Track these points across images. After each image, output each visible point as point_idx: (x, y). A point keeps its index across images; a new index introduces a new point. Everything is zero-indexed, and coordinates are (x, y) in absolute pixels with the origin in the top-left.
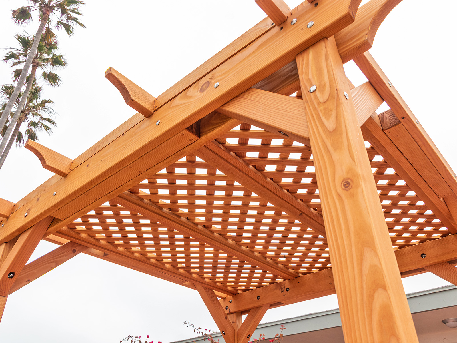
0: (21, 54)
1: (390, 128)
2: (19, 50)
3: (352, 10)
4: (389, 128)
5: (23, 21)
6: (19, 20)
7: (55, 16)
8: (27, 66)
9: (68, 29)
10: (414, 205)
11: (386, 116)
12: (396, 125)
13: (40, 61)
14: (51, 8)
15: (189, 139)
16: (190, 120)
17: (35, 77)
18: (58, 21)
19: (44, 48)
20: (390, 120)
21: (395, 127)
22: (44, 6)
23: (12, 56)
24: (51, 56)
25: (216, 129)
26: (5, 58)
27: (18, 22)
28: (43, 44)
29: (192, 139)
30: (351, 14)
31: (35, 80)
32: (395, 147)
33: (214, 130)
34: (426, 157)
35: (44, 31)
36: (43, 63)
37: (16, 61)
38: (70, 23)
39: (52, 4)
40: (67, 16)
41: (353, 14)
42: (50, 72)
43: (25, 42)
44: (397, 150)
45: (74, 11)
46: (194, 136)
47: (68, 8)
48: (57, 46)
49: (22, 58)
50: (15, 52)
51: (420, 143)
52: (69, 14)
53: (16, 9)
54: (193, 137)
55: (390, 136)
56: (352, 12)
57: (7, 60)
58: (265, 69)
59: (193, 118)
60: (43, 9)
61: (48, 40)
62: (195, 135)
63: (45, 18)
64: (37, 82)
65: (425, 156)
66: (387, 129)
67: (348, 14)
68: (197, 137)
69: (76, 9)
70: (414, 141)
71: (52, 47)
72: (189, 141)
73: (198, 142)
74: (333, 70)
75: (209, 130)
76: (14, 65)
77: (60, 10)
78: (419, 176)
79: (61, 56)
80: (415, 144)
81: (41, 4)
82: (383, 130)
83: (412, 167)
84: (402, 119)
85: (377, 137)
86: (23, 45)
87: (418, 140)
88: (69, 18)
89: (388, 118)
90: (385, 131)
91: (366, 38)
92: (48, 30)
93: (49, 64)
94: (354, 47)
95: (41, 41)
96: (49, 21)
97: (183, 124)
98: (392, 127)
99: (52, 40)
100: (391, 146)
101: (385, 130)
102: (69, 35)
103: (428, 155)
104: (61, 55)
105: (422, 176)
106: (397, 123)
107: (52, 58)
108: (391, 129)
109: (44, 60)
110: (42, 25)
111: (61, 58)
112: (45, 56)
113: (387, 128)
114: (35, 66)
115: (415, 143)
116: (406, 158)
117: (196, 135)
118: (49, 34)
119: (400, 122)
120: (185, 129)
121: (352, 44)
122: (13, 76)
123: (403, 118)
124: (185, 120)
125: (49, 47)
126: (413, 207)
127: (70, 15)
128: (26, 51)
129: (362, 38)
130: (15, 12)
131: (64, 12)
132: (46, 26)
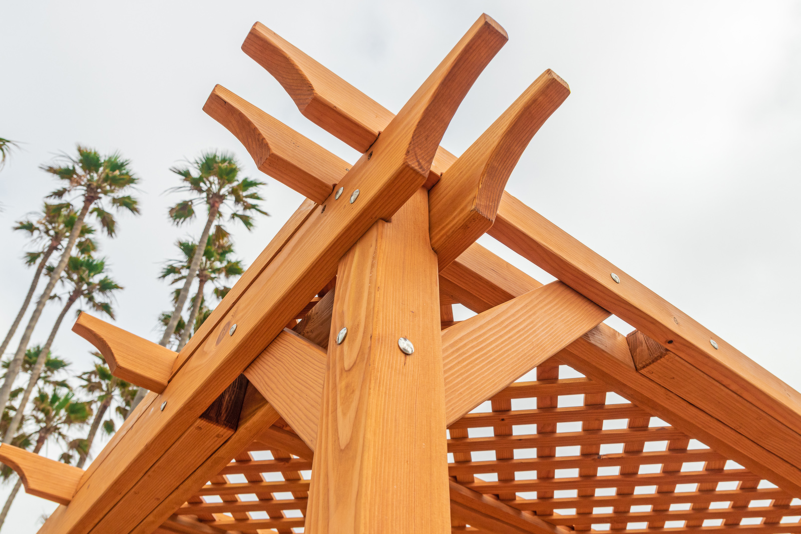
0: (183, 267)
1: (650, 363)
2: (181, 262)
3: (417, 157)
4: (647, 365)
5: (184, 220)
6: (178, 220)
7: (228, 206)
8: (188, 284)
9: (246, 221)
10: (787, 506)
11: (640, 338)
12: (661, 357)
13: (208, 273)
14: (222, 198)
15: (216, 434)
16: (197, 401)
17: (203, 297)
18: (232, 214)
19: (215, 254)
20: (647, 346)
21: (659, 361)
22: (212, 197)
23: (172, 270)
24: (225, 264)
25: (258, 413)
26: (161, 275)
27: (178, 223)
28: (213, 249)
29: (221, 433)
30: (415, 165)
31: (203, 301)
32: (679, 399)
33: (255, 414)
34: (762, 413)
35: (212, 231)
36: (213, 275)
37: (177, 276)
38: (248, 213)
39: (222, 193)
40: (244, 205)
41: (420, 164)
42: (225, 287)
43: (189, 249)
44: (688, 404)
45: (254, 196)
46: (222, 429)
47: (245, 194)
48: (232, 248)
49: (185, 272)
50: (175, 265)
51: (734, 387)
52: (244, 202)
53: (173, 206)
54: (222, 431)
55: (657, 379)
56: (417, 164)
57: (164, 276)
58: (290, 293)
59: (202, 397)
60: (211, 201)
61: (219, 242)
62: (224, 426)
63: (214, 212)
64: (206, 304)
65: (759, 411)
66: (644, 367)
67: (406, 167)
68: (228, 430)
69: (256, 193)
70: (718, 384)
71: (225, 251)
72: (216, 438)
73: (235, 438)
74: (376, 290)
75: (250, 414)
76: (173, 283)
77: (233, 198)
78: (765, 452)
79: (238, 263)
80: (723, 390)
81: (208, 195)
82: (637, 370)
83: (740, 435)
84: (667, 343)
85: (629, 384)
86: (186, 253)
87: (726, 382)
88: (248, 207)
89: (644, 342)
90: (642, 371)
91: (473, 207)
92: (219, 228)
93: (223, 275)
94: (454, 227)
95: (208, 244)
96: (221, 215)
97: (190, 410)
98: (653, 362)
99: (224, 242)
100: (669, 398)
101: (641, 369)
102: (249, 229)
103: (766, 410)
104: (239, 260)
105: (770, 450)
106: (662, 353)
107: (226, 267)
108: (652, 365)
109: (215, 271)
110: (210, 222)
111: (239, 265)
112: (218, 265)
113: (644, 363)
114: (203, 279)
115: (722, 387)
116: (716, 419)
117: (226, 426)
118: (221, 233)
119: (667, 350)
120: (200, 417)
121: (451, 221)
122: (173, 298)
123: (670, 342)
124: (189, 402)
125: (220, 251)
126: (785, 511)
127: (246, 202)
128: (190, 261)
129: (466, 206)
130: (172, 209)
131: (238, 200)
132: (215, 223)
